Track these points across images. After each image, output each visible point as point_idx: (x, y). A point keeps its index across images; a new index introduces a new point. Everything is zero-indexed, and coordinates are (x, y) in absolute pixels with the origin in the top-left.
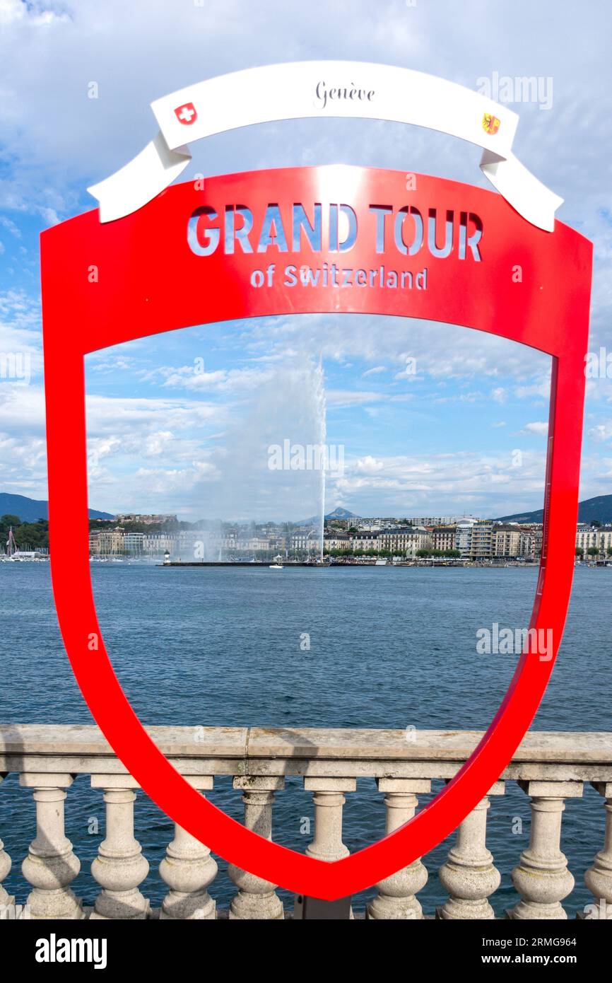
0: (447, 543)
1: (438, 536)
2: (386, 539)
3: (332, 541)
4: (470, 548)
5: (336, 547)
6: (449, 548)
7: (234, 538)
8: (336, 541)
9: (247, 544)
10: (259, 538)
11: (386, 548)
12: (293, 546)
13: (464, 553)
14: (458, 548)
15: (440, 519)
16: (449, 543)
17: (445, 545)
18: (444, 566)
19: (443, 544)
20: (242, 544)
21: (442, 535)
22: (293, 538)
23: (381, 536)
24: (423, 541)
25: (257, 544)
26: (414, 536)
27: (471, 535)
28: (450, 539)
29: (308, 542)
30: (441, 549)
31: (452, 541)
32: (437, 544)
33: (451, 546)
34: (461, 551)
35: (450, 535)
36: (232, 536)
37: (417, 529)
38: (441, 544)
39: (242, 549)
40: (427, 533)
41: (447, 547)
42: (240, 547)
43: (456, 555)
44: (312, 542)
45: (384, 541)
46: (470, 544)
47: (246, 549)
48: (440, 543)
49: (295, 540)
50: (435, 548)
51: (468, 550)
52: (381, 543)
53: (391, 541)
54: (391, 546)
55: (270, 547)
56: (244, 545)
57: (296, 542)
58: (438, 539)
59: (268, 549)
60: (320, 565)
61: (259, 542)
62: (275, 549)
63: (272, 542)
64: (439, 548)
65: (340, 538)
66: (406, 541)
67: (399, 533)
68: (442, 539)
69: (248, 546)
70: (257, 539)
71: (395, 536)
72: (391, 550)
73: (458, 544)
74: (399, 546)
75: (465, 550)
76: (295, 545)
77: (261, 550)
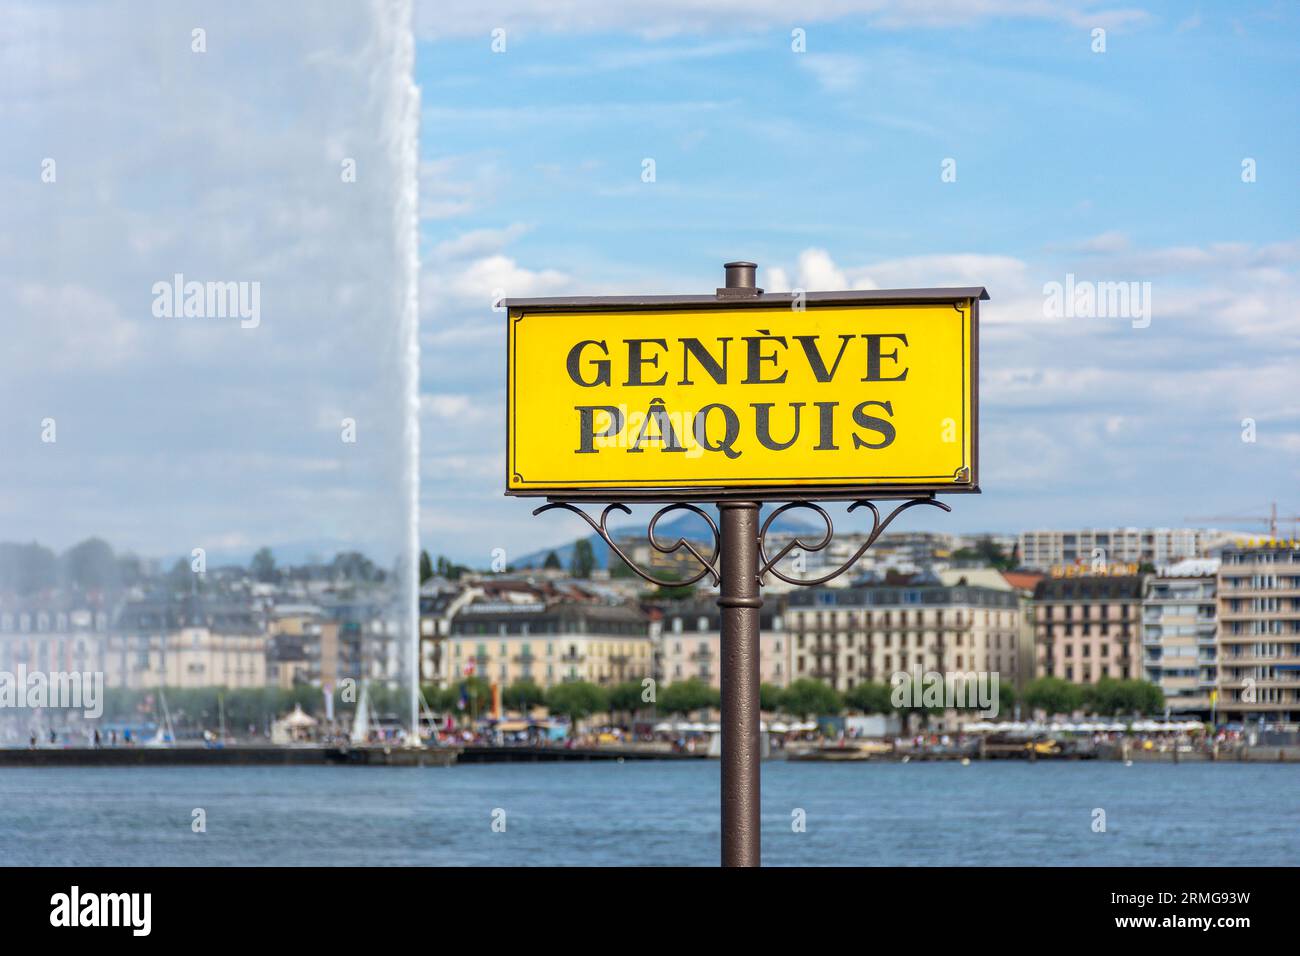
0: (1105, 650)
1: (1059, 612)
2: (819, 631)
3: (563, 643)
4: (1211, 672)
5: (582, 671)
6: (1115, 672)
7: (92, 627)
8: (583, 643)
9: (154, 659)
10: (213, 630)
11: (819, 673)
12: (376, 668)
13: (1187, 693)
14: (1156, 672)
15: (1149, 538)
16: (1115, 650)
17: (1095, 657)
18: (1041, 757)
19: (1087, 651)
20: (132, 659)
21: (1077, 612)
22: (376, 627)
23: (792, 617)
24: (994, 640)
25: (204, 658)
26: (950, 615)
27: (1210, 610)
28: (1114, 630)
29: (447, 647)
30: (1078, 677)
31: (1124, 638)
32: (1059, 651)
33: (1125, 660)
34: (1167, 685)
35: (1114, 611)
36: (82, 619)
37: (963, 582)
38: (1078, 651)
39: (132, 682)
40: (1011, 600)
41: (1105, 670)
42: (123, 672)
43: (1142, 701)
44: (469, 646)
45: (810, 640)
46: (1211, 651)
47: (150, 680)
48: (1069, 651)
49: (384, 639)
50: (1050, 671)
51: (1202, 680)
52: (796, 652)
53: (842, 639)
54: (842, 662)
55: (272, 672)
56: (145, 665)
57: (392, 648)
58: (1059, 631)
59: (259, 680)
60: (405, 759)
61: (213, 648)
62: (296, 681)
63: (287, 649)
64: (1069, 671)
65: (599, 626)
66: (912, 638)
67: (879, 601)
68: (1077, 631)
69: (162, 670)
70: (204, 636)
71: (861, 615)
72: (842, 685)
73: (1155, 652)
74: (878, 662)
75: (1188, 683)
76: (384, 662)
77: (224, 689)
